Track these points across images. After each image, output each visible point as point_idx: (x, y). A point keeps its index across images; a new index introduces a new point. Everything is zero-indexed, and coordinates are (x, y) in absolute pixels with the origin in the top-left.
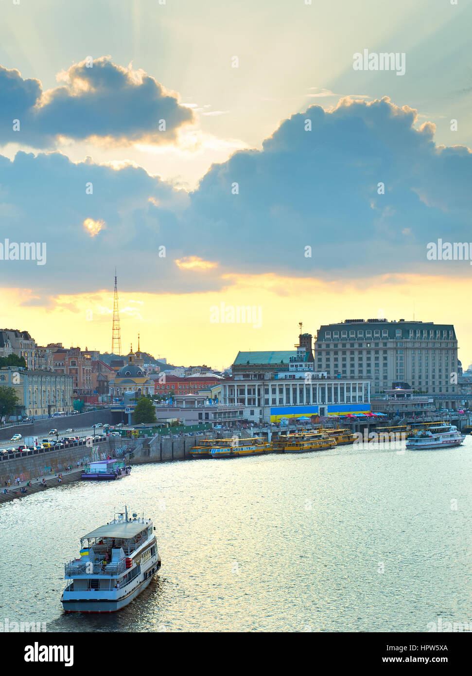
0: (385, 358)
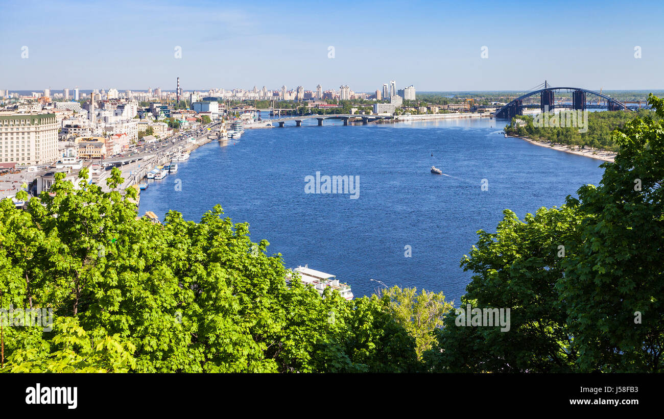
0: (29, 138)
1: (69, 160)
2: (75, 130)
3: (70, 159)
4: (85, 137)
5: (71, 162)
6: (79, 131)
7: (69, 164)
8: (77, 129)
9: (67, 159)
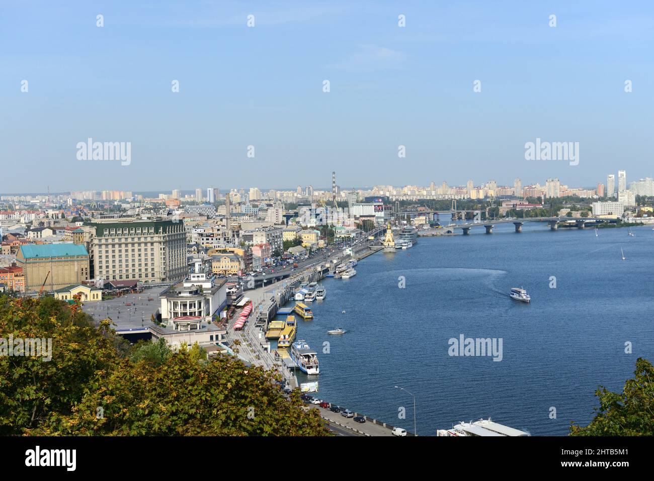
0: (152, 249)
1: (198, 276)
2: (208, 239)
3: (200, 275)
4: (219, 249)
5: (201, 279)
6: (212, 241)
7: (199, 282)
8: (210, 238)
9: (196, 275)
